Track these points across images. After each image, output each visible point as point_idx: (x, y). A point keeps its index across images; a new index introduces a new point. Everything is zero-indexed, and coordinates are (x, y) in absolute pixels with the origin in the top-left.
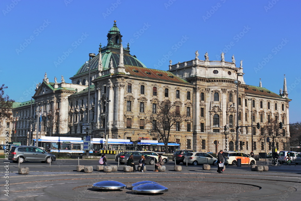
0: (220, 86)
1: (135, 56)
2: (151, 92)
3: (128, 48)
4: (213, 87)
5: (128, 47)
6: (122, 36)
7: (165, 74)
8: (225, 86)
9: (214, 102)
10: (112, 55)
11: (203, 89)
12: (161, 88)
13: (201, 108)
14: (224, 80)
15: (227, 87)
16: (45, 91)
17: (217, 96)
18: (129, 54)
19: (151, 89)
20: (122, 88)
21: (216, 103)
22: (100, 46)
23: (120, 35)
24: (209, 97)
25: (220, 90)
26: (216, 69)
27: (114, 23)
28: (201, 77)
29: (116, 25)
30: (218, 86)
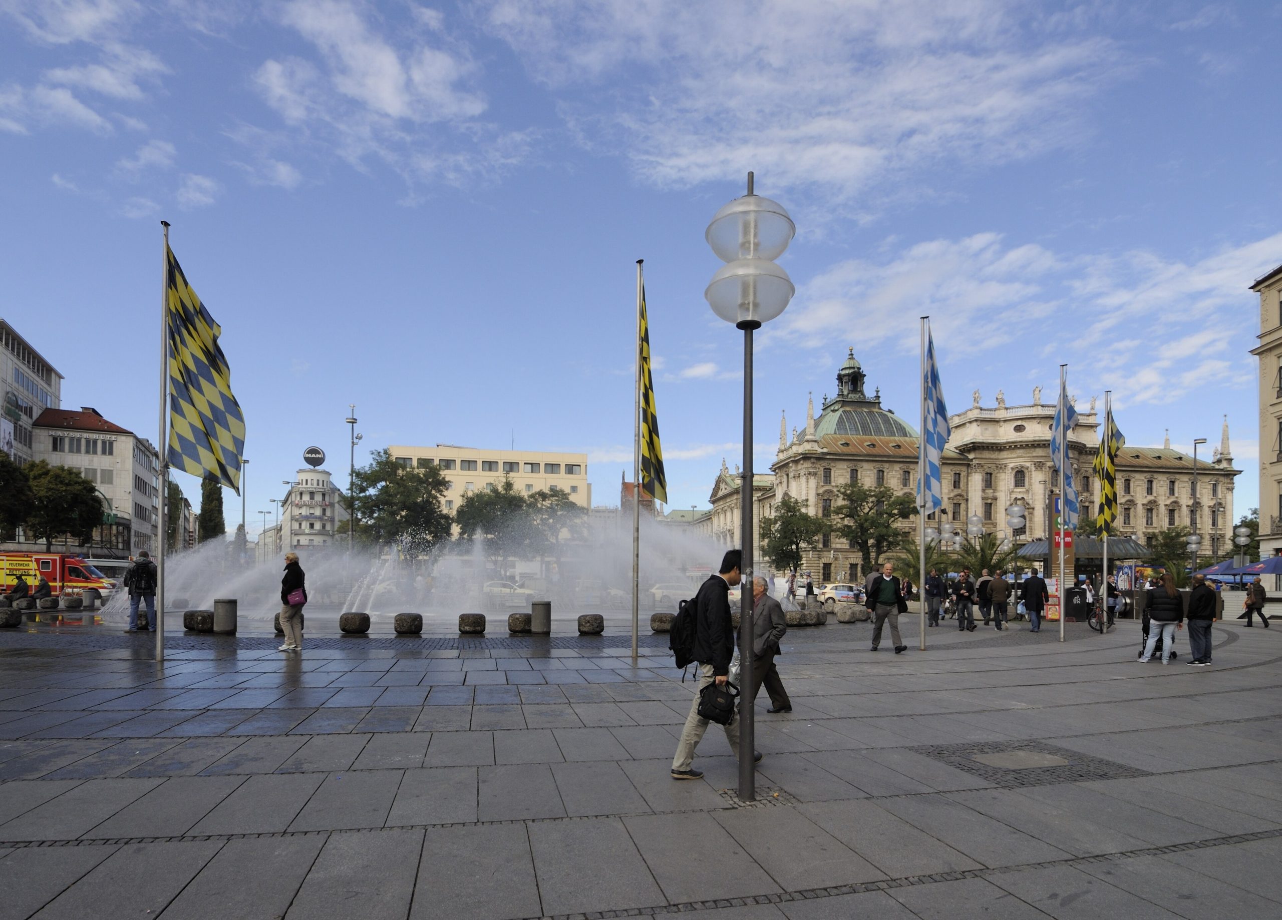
0: (1028, 457)
1: (890, 411)
2: (873, 480)
3: (878, 397)
4: (1013, 460)
5: (877, 394)
6: (865, 375)
7: (908, 445)
8: (1042, 457)
9: (1015, 490)
10: (841, 415)
11: (990, 465)
12: (894, 472)
13: (985, 503)
14: (1037, 443)
15: (1046, 457)
16: (723, 489)
17: (1020, 476)
18: (881, 409)
19: (873, 475)
20: (812, 478)
21: (1019, 492)
22: (826, 399)
23: (859, 373)
24: (1005, 481)
25: (1028, 464)
26: (1019, 423)
27: (849, 353)
28: (983, 443)
29: (854, 356)
30: (1025, 457)
